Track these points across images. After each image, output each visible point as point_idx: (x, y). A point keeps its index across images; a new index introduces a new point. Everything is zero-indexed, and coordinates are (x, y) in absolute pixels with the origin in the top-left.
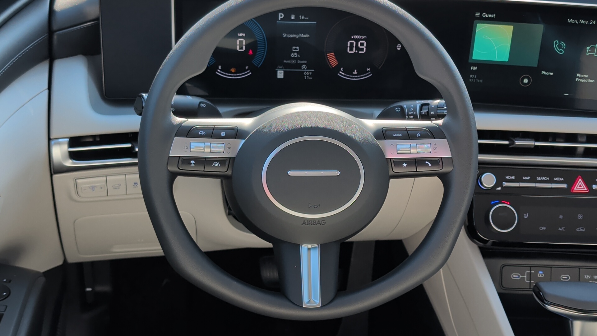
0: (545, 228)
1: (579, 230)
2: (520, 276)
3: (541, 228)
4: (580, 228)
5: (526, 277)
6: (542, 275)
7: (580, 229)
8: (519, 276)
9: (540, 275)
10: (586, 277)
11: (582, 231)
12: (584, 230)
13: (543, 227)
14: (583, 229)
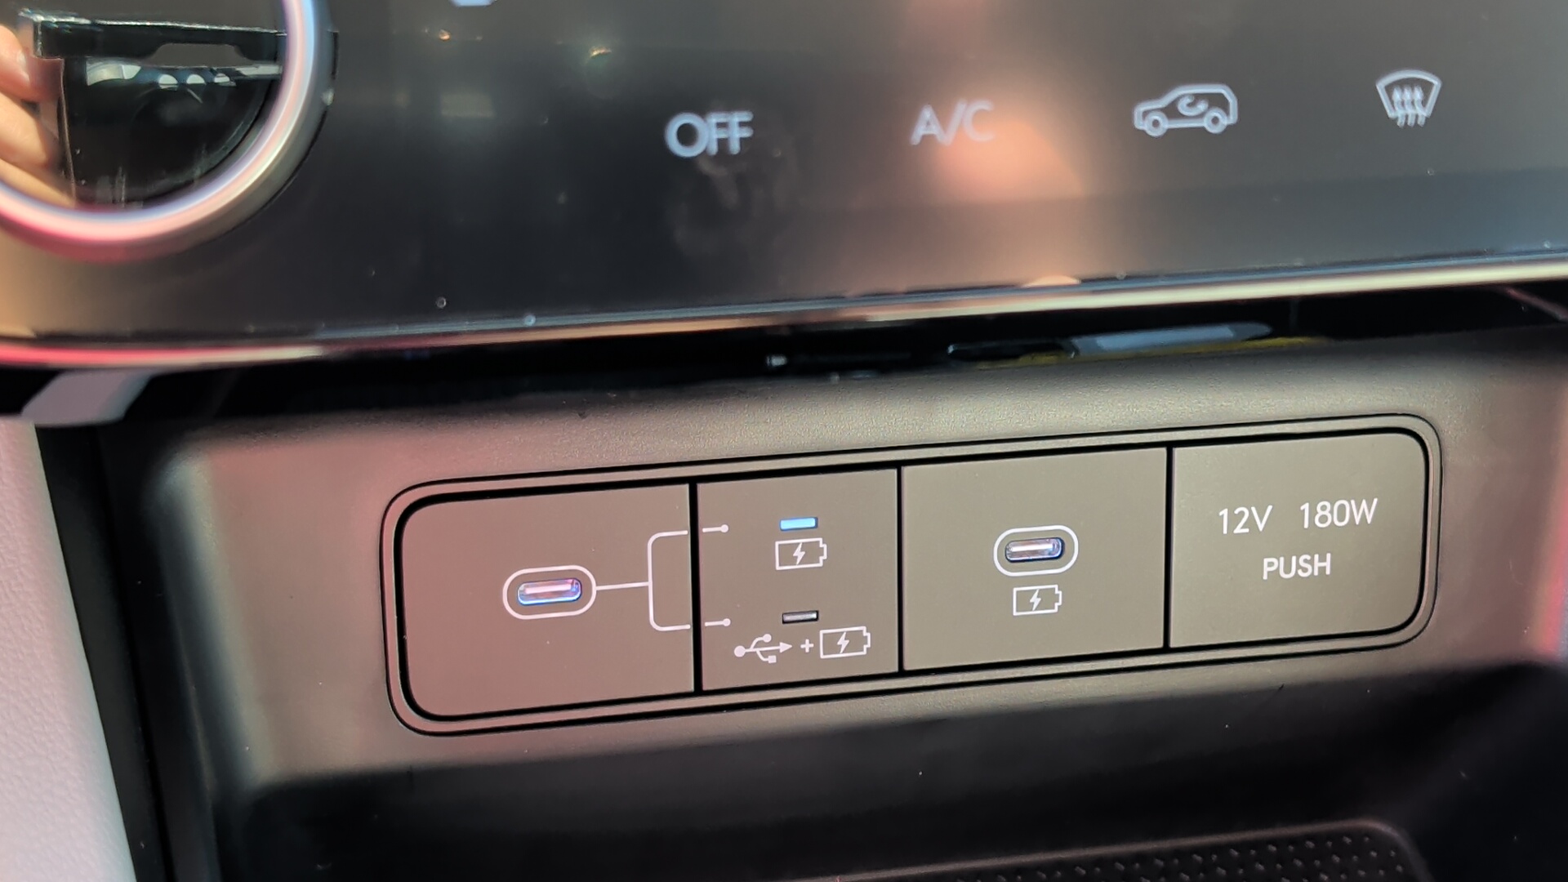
0: (737, 135)
1: (1166, 124)
2: (595, 589)
3: (687, 135)
4: (1183, 93)
5: (650, 584)
6: (812, 552)
7: (1171, 111)
8: (582, 583)
9: (787, 555)
10: (1234, 520)
11: (1205, 123)
12: (1227, 120)
13: (715, 118)
14: (1218, 101)
